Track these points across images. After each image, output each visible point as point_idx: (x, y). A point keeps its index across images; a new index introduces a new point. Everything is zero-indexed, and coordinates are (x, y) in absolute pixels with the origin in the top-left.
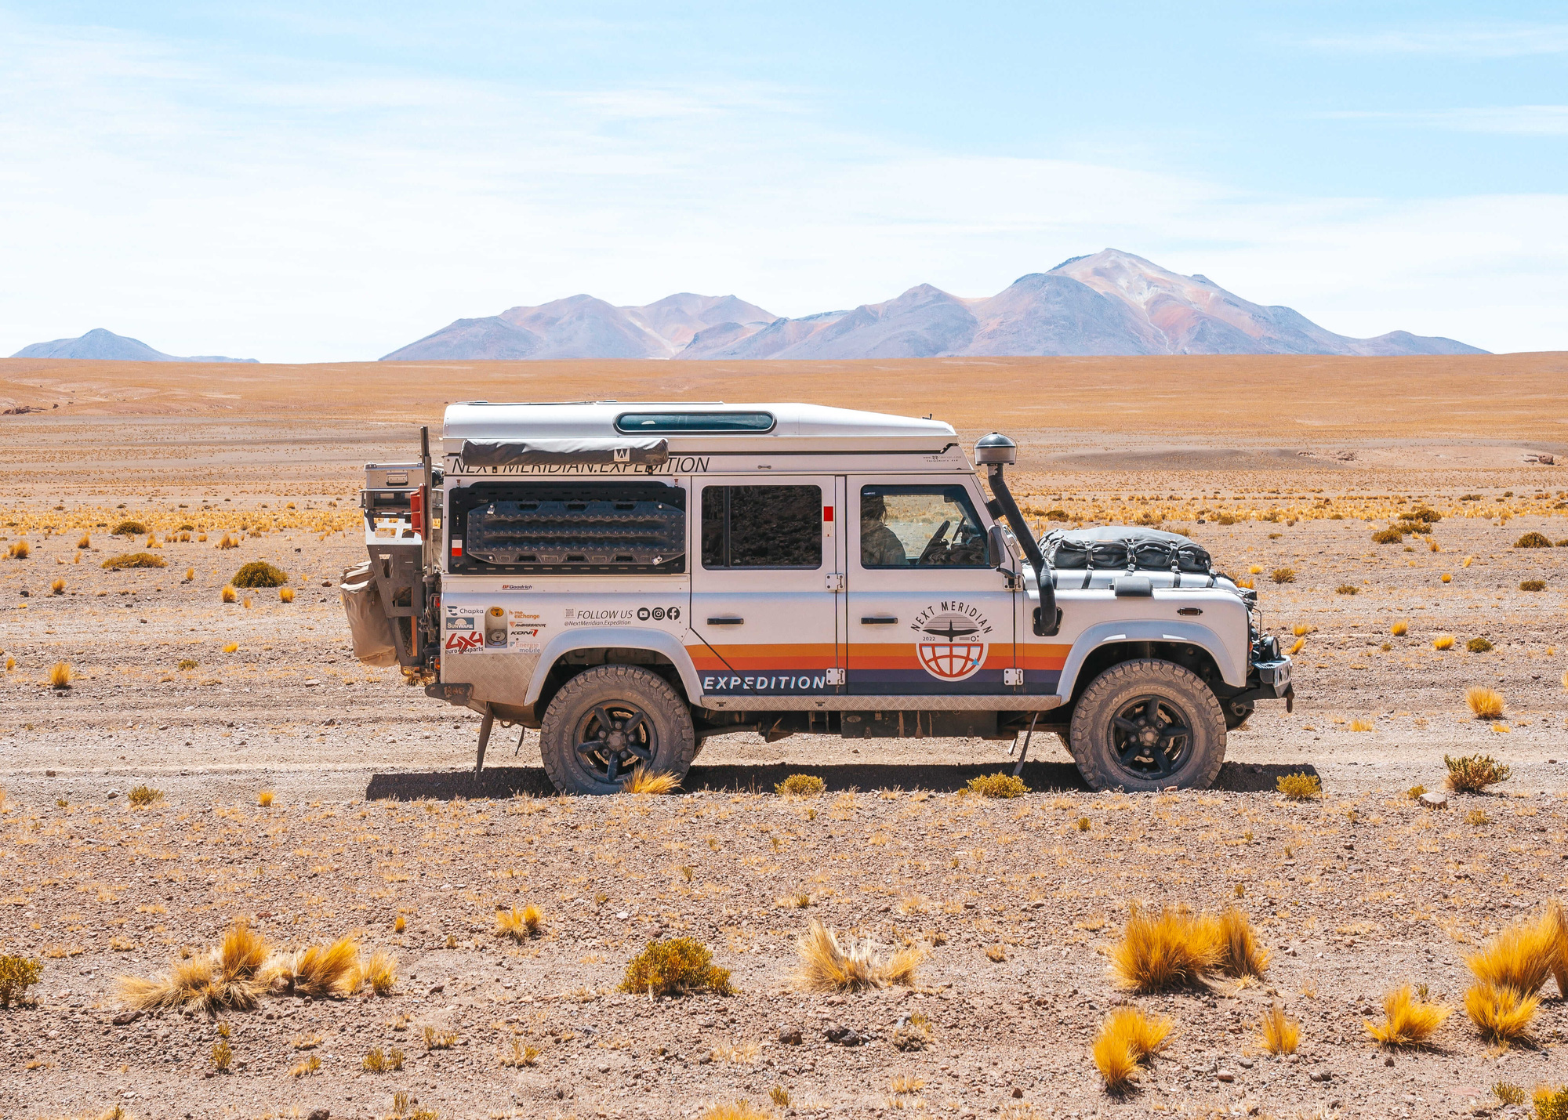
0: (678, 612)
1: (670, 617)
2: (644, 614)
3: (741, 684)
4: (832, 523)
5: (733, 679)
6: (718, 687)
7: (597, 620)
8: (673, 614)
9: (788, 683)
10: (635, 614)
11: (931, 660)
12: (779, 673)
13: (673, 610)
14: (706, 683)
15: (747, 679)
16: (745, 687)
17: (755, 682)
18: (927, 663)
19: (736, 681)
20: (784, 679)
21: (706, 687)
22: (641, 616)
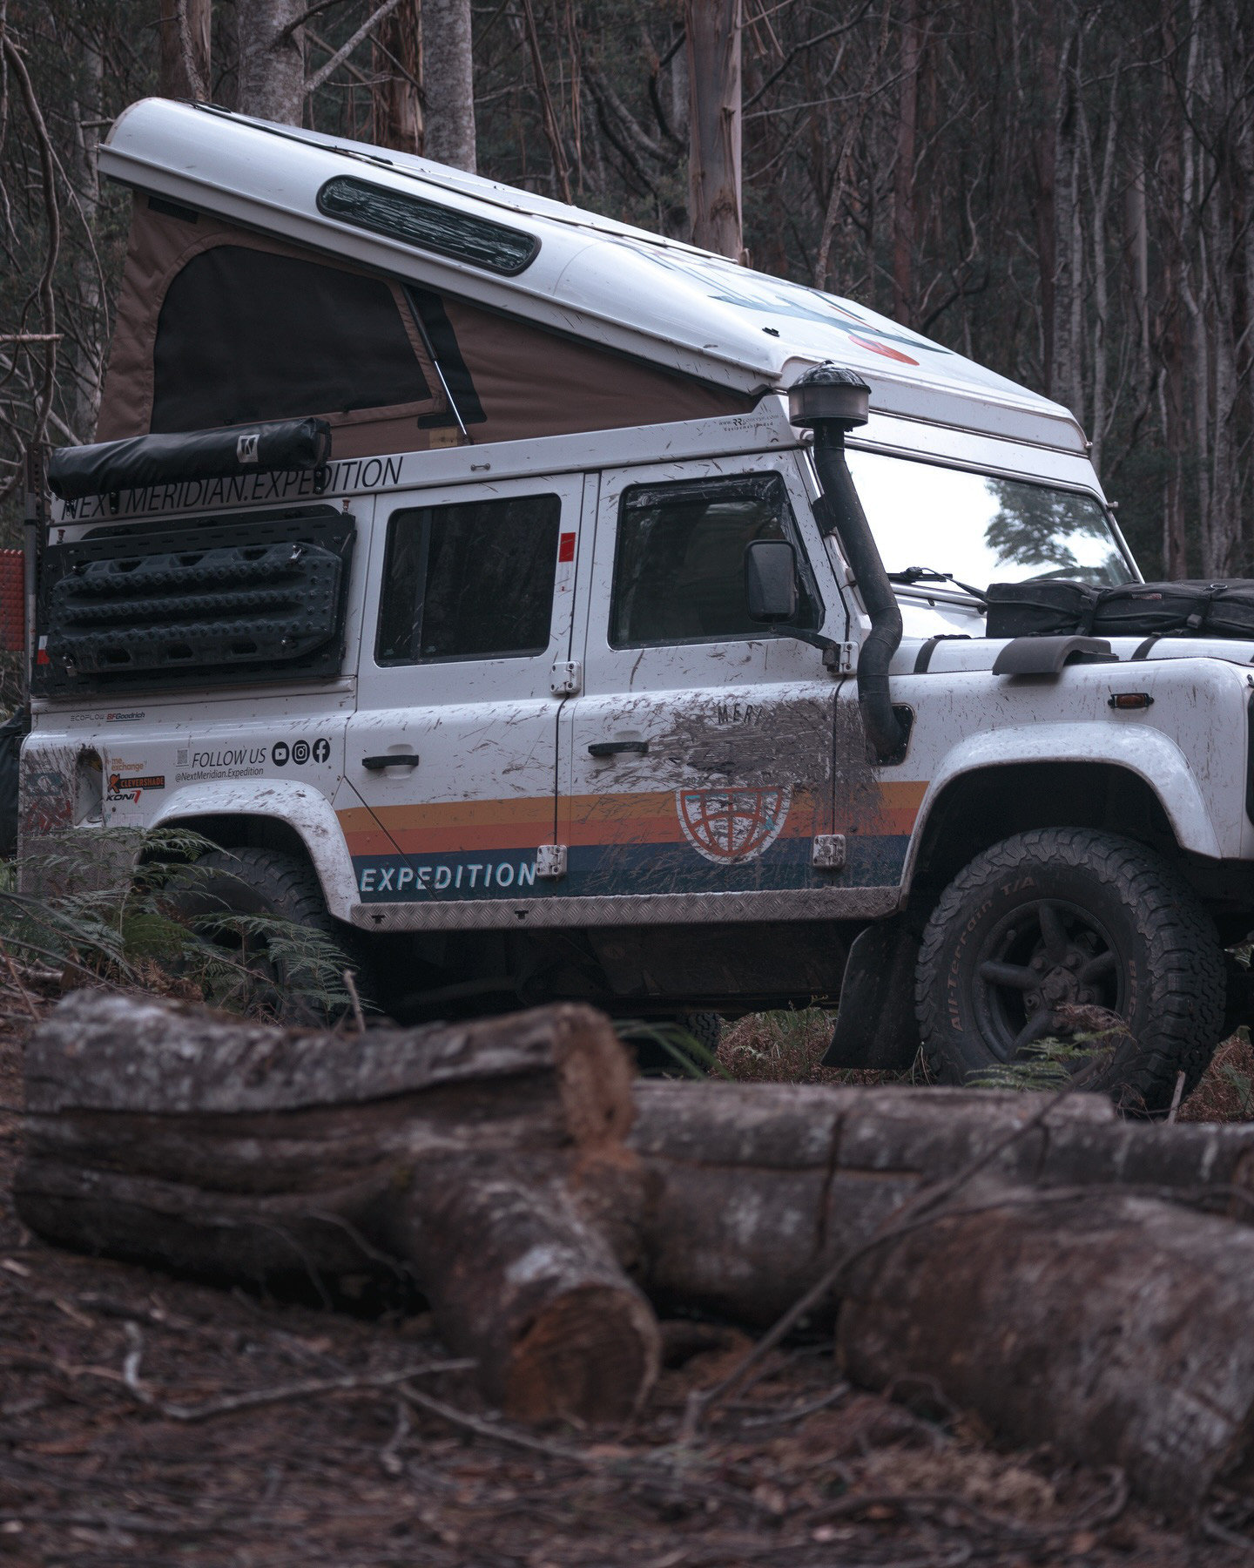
0: (327, 747)
1: (316, 758)
2: (281, 754)
3: (414, 880)
4: (571, 565)
5: (403, 870)
6: (381, 889)
7: (219, 769)
8: (321, 752)
9: (481, 876)
10: (268, 753)
11: (698, 823)
12: (466, 857)
13: (323, 743)
14: (365, 879)
15: (421, 870)
16: (420, 886)
17: (432, 874)
18: (691, 827)
19: (406, 875)
20: (474, 868)
21: (364, 889)
22: (278, 757)
